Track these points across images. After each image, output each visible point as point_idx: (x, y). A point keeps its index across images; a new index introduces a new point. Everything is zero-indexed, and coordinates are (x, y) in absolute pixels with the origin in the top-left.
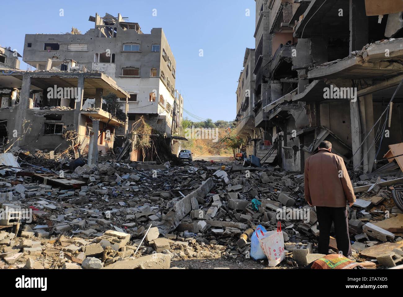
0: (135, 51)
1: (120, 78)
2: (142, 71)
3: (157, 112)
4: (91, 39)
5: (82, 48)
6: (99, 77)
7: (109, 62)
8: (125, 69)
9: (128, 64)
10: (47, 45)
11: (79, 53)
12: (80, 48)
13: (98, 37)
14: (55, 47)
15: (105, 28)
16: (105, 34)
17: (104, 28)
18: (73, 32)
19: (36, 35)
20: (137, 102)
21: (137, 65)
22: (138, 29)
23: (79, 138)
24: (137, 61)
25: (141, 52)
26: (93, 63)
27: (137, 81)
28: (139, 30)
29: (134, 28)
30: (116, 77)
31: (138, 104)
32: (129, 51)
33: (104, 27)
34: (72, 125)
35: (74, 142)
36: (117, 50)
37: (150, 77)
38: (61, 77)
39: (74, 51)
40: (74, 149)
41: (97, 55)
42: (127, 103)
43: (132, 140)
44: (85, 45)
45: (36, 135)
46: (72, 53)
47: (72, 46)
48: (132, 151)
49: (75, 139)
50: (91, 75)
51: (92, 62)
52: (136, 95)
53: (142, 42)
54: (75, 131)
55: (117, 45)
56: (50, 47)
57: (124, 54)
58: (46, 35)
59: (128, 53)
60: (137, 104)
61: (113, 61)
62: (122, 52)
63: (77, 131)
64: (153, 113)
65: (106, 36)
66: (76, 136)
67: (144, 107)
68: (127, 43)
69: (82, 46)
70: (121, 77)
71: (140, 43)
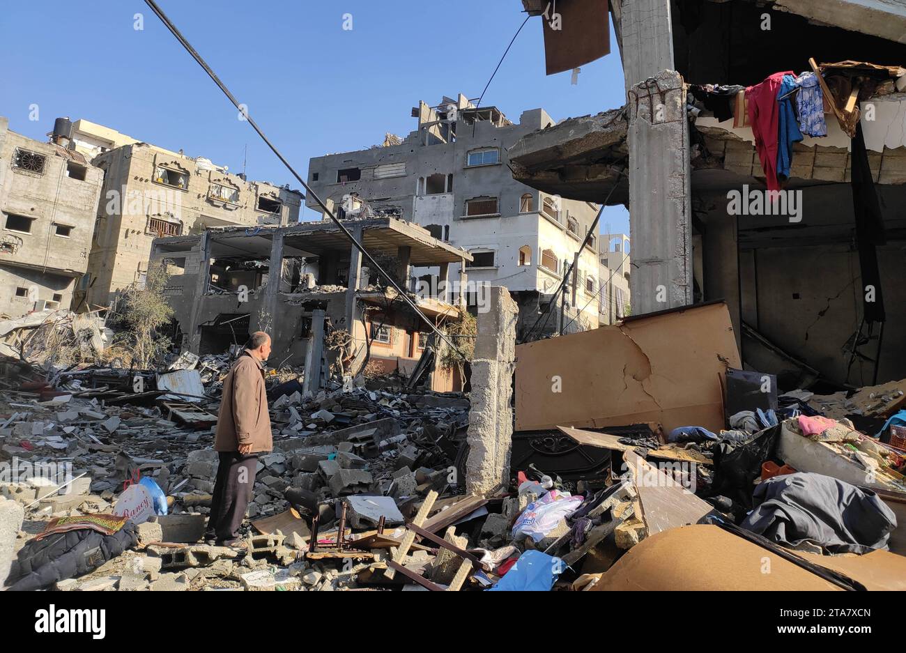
0: (490, 163)
1: (462, 221)
2: (503, 204)
3: (535, 286)
4: (412, 151)
5: (397, 171)
6: (385, 226)
7: (443, 191)
8: (471, 202)
9: (477, 191)
10: (341, 173)
11: (391, 180)
12: (394, 172)
13: (424, 145)
14: (353, 175)
15: (440, 125)
16: (441, 138)
17: (438, 126)
18: (388, 142)
19: (326, 157)
20: (494, 268)
21: (492, 191)
22: (496, 118)
23: (353, 344)
24: (494, 182)
25: (501, 165)
26: (415, 197)
27: (494, 224)
28: (501, 120)
29: (489, 118)
30: (454, 220)
31: (496, 273)
32: (477, 164)
33: (438, 124)
34: (343, 320)
35: (345, 352)
36: (457, 167)
37: (519, 214)
38: (328, 232)
39: (383, 179)
40: (342, 364)
41: (422, 179)
42: (464, 271)
43: (435, 347)
44: (401, 164)
45: (289, 339)
46: (381, 183)
47: (380, 170)
48: (435, 370)
49: (347, 346)
50: (372, 223)
51: (412, 196)
52: (493, 254)
53: (502, 144)
54: (346, 330)
55: (457, 155)
56: (346, 176)
57: (469, 172)
58: (340, 155)
59: (477, 169)
60: (494, 272)
61: (450, 190)
62: (464, 169)
63: (350, 331)
64: (526, 291)
65: (444, 140)
66: (348, 339)
67: (509, 277)
68: (475, 149)
69: (396, 167)
70: (464, 219)
71: (499, 146)
